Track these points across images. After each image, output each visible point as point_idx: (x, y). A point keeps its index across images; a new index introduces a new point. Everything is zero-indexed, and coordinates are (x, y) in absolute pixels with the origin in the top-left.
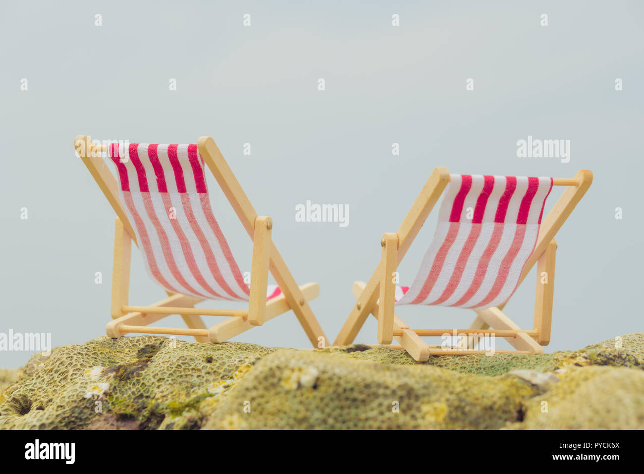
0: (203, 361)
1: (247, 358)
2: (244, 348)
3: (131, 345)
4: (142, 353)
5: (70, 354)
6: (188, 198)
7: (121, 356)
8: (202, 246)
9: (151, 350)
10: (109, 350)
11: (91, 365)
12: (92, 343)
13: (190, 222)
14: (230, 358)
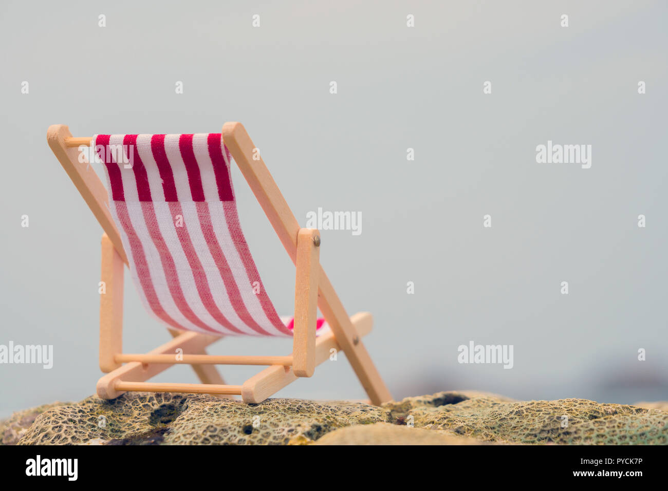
0: (239, 432)
1: (299, 425)
2: (295, 408)
3: (141, 405)
4: (156, 415)
5: (58, 423)
6: (207, 208)
7: (128, 422)
8: (222, 277)
9: (168, 412)
10: (112, 412)
11: (87, 437)
12: (89, 402)
13: (208, 242)
14: (276, 425)
